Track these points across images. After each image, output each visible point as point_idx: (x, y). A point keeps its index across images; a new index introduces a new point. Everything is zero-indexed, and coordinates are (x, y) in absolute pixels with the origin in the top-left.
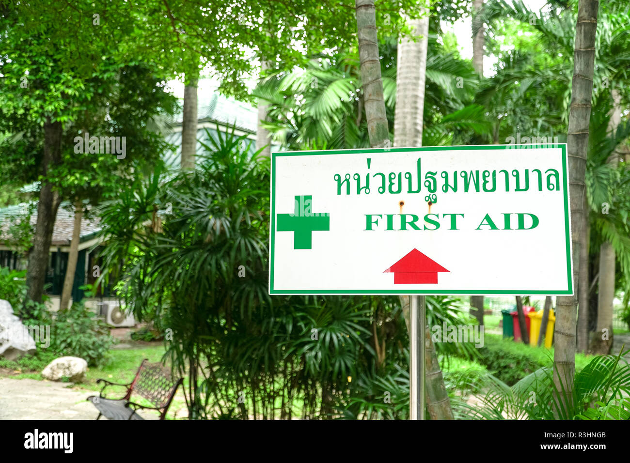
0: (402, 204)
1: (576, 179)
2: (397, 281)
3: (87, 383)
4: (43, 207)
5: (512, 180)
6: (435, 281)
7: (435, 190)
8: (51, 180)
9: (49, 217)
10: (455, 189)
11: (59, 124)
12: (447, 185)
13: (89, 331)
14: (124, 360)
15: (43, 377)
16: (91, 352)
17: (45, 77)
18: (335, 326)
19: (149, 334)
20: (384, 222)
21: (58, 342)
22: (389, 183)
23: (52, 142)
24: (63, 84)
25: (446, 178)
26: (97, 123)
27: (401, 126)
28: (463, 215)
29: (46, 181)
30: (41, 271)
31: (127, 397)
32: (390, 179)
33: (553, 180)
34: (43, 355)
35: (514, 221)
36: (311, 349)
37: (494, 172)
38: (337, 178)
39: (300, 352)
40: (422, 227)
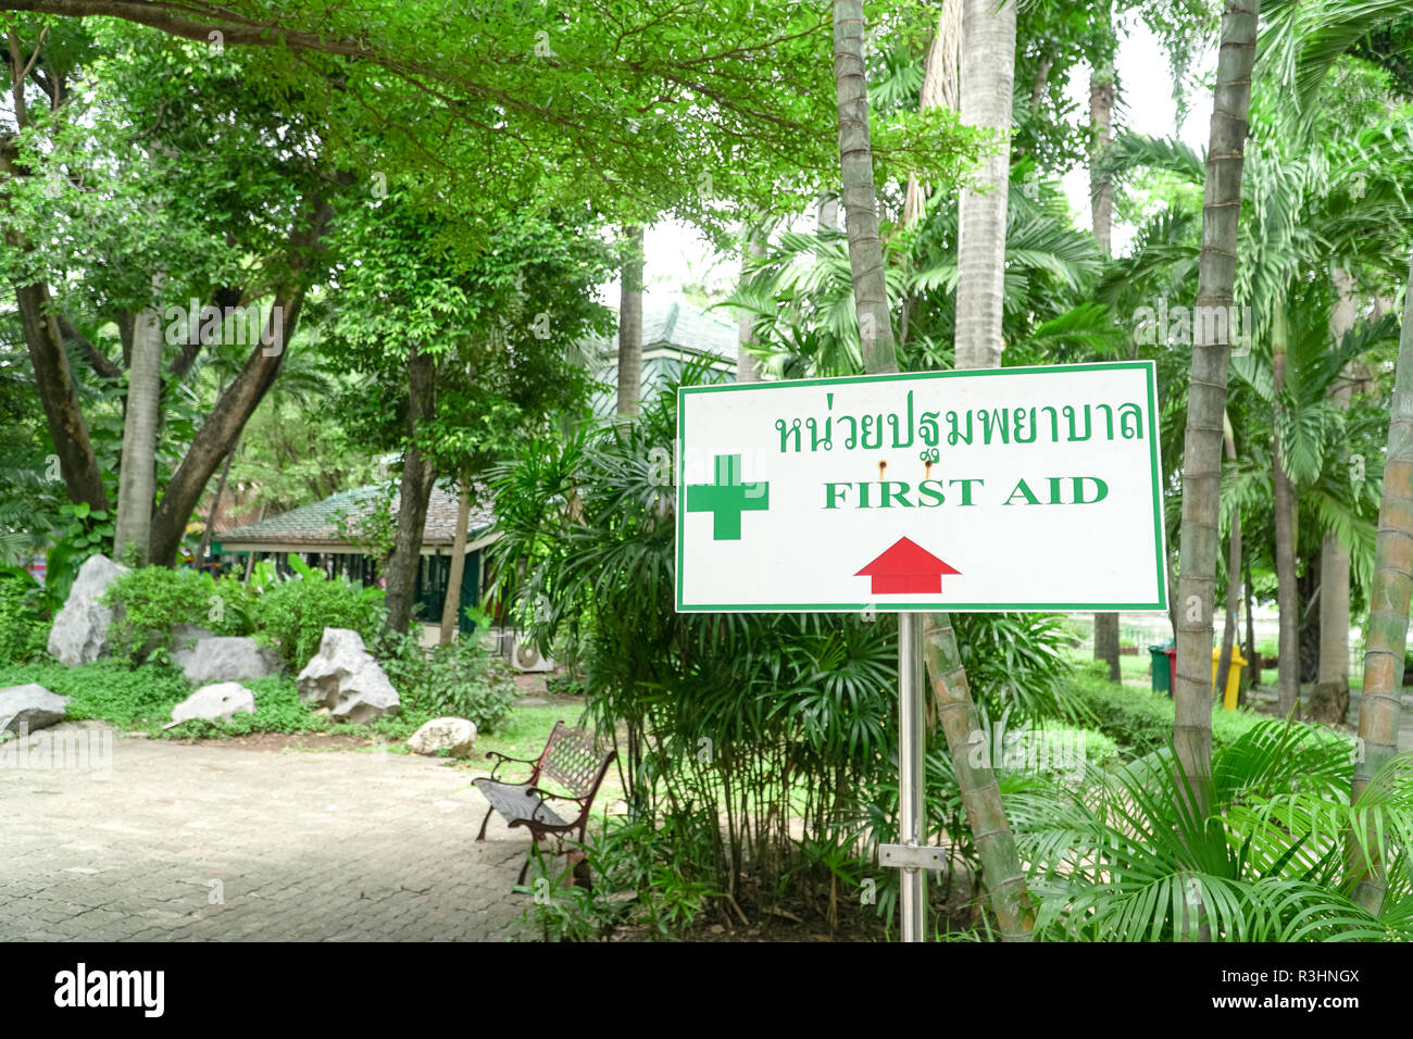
0: (883, 465)
1: (1208, 422)
2: (876, 590)
3: (477, 757)
4: (409, 487)
5: (1063, 423)
6: (937, 589)
7: (936, 441)
8: (420, 444)
9: (418, 500)
10: (969, 440)
11: (428, 358)
12: (955, 433)
13: (479, 678)
14: (535, 722)
15: (409, 749)
16: (481, 712)
17: (407, 286)
18: (851, 668)
19: (575, 683)
20: (854, 495)
21: (434, 695)
22: (862, 433)
23: (420, 386)
24: (435, 295)
25: (955, 422)
26: (489, 354)
27: (966, 346)
28: (981, 481)
29: (413, 445)
30: (407, 584)
31: (534, 780)
32: (864, 425)
33: (1131, 421)
34: (410, 715)
35: (1067, 491)
36: (811, 706)
37: (1033, 410)
38: (780, 425)
39: (794, 710)
40: (916, 503)
